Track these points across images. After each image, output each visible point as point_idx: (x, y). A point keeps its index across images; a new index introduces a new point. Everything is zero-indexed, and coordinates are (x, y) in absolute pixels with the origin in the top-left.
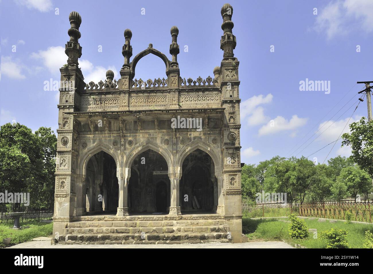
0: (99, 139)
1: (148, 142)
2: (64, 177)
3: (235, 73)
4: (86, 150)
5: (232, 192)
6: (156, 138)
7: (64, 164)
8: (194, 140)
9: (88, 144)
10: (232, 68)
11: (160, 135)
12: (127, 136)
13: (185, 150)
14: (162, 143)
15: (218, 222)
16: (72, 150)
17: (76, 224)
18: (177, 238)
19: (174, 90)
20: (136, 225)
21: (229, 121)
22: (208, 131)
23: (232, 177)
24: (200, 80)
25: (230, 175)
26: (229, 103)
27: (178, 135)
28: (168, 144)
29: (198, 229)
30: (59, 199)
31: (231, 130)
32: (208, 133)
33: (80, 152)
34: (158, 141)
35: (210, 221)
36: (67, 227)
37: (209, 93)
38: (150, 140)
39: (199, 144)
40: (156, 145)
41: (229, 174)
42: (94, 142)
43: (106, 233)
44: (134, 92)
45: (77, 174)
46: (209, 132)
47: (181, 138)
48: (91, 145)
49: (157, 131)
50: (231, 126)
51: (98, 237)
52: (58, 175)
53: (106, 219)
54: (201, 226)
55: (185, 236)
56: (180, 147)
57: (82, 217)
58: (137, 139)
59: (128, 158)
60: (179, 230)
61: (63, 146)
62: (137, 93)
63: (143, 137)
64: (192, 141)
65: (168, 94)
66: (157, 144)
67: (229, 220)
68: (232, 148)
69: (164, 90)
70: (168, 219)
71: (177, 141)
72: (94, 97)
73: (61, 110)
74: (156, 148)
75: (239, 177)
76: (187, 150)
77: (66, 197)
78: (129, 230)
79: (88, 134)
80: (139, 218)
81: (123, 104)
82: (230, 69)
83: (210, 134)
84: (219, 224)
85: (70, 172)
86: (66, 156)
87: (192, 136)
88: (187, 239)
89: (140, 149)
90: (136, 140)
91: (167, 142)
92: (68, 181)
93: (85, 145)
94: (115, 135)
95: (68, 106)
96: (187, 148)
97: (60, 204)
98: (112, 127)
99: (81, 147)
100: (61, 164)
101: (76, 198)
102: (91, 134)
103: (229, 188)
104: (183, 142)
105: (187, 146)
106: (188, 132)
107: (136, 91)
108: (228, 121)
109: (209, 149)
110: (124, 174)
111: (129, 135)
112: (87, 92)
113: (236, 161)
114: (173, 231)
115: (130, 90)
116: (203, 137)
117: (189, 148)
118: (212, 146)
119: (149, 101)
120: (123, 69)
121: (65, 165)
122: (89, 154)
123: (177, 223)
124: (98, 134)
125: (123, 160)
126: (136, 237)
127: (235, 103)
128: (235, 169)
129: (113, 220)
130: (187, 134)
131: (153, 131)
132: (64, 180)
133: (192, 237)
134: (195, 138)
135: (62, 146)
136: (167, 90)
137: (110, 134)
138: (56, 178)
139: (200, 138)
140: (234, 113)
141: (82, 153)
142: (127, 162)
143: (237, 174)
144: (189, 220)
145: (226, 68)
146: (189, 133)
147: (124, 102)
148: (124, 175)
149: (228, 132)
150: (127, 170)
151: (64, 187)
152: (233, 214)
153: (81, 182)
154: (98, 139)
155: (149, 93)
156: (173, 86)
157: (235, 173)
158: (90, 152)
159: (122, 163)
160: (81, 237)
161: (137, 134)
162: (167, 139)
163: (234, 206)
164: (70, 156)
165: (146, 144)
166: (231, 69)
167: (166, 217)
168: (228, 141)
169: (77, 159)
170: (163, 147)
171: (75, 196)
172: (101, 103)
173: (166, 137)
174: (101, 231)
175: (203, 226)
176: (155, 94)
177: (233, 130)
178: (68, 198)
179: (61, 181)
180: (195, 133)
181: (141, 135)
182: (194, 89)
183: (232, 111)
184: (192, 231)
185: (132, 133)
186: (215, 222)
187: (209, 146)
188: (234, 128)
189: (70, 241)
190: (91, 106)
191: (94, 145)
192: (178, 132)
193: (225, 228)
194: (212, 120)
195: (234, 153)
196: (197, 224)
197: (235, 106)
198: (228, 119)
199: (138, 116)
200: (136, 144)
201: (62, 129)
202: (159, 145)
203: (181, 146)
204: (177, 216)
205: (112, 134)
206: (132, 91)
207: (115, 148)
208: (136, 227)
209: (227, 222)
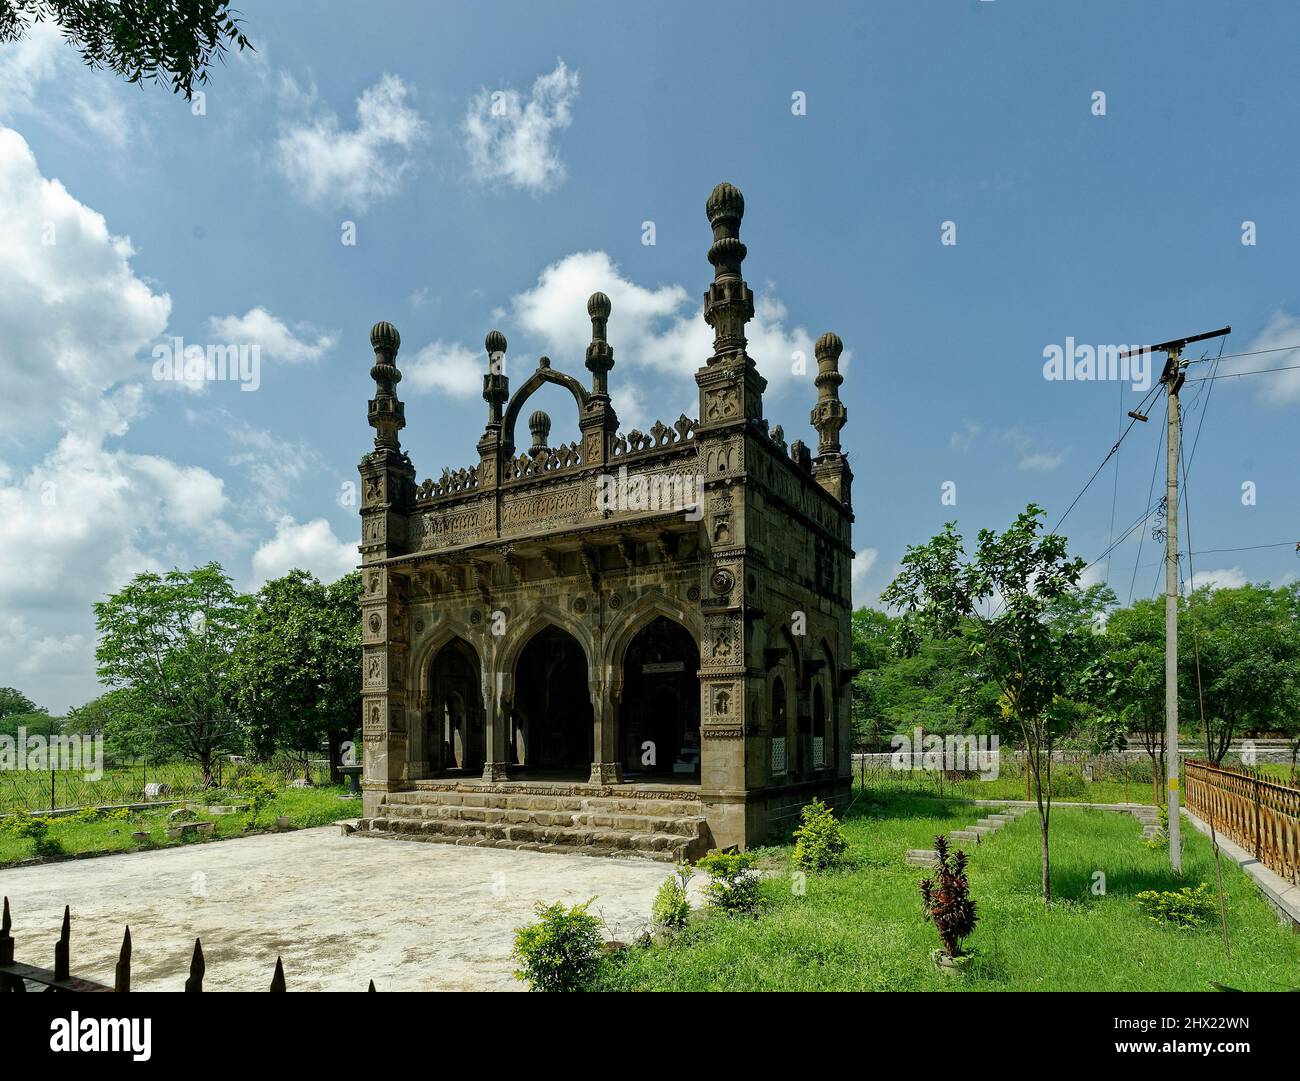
0: (445, 610)
1: (541, 609)
2: (376, 699)
3: (736, 397)
4: (422, 637)
5: (719, 731)
6: (557, 597)
7: (376, 671)
8: (643, 594)
9: (426, 621)
10: (726, 385)
11: (565, 590)
12: (497, 599)
13: (623, 623)
14: (569, 609)
15: (684, 807)
16: (389, 640)
17: (400, 796)
18: (569, 840)
19: (592, 472)
20: (506, 803)
21: (717, 537)
22: (676, 568)
23: (720, 691)
24: (659, 430)
25: (714, 686)
26: (714, 489)
27: (604, 586)
28: (582, 611)
29: (625, 821)
30: (370, 744)
31: (718, 564)
32: (676, 574)
33: (413, 642)
34: (563, 606)
35: (665, 803)
36: (384, 802)
37: (681, 463)
38: (545, 603)
39: (656, 605)
40: (557, 614)
41: (712, 683)
42: (436, 619)
43: (442, 818)
44: (507, 491)
45: (408, 691)
46: (678, 572)
47: (612, 593)
48: (433, 625)
49: (557, 580)
50: (720, 552)
51: (422, 827)
52: (367, 696)
53: (460, 788)
54: (642, 814)
55: (586, 837)
56: (610, 616)
57: (417, 782)
58: (518, 603)
59: (501, 651)
60: (583, 822)
61: (373, 634)
62: (515, 493)
63: (530, 598)
64: (639, 598)
65: (581, 483)
66: (559, 613)
67: (711, 804)
68: (720, 614)
69: (572, 476)
70: (583, 793)
71: (603, 602)
72: (433, 515)
73: (367, 556)
74: (559, 622)
75: (738, 691)
76: (628, 623)
77: (381, 740)
78: (484, 814)
79: (423, 602)
80: (522, 788)
81: (488, 525)
82: (719, 390)
83: (680, 577)
84: (686, 813)
85: (384, 689)
86: (378, 654)
87: (638, 585)
88: (591, 844)
89: (525, 626)
90: (516, 606)
91: (580, 605)
92: (383, 707)
93: (420, 626)
94: (474, 599)
95: (375, 547)
96: (628, 618)
97: (373, 753)
98: (468, 581)
99: (414, 632)
100: (371, 672)
101: (407, 742)
102: (428, 601)
103: (712, 720)
104: (617, 602)
105: (625, 611)
106: (626, 575)
107: (512, 488)
108: (711, 539)
109: (681, 616)
110: (493, 687)
111: (500, 595)
112: (418, 506)
113: (730, 647)
114: (570, 824)
115: (500, 488)
116: (664, 586)
117: (633, 617)
118: (688, 608)
119: (541, 507)
120: (485, 437)
121: (378, 674)
122: (430, 645)
123: (590, 804)
124: (442, 599)
125: (492, 655)
126: (489, 830)
127: (730, 486)
128: (728, 670)
129: (473, 792)
130: (626, 581)
131: (548, 581)
132: (377, 706)
133: (601, 841)
134: (645, 589)
135: (371, 633)
136: (577, 475)
137: (464, 596)
138: (364, 700)
139: (659, 589)
140: (727, 515)
141: (416, 644)
142: (498, 660)
143: (732, 682)
144: (629, 797)
145: (710, 389)
146: (630, 578)
147: (488, 518)
148: (494, 691)
149: (711, 572)
150: (500, 676)
151: (378, 719)
152: (722, 788)
153: (418, 707)
154: (443, 610)
155: (541, 488)
156: (591, 461)
157: (729, 682)
158: (432, 639)
159: (489, 661)
160: (393, 824)
161: (518, 593)
162: (580, 599)
163: (724, 769)
164: (385, 654)
165: (538, 614)
166: (724, 389)
167: (577, 789)
168: (712, 595)
169: (406, 658)
170: (573, 619)
171: (405, 737)
172: (446, 527)
173: (580, 594)
174: (435, 814)
175: (646, 814)
176: (552, 489)
177: (724, 563)
178: (385, 742)
179: (372, 707)
180: (643, 577)
181: (525, 595)
182: (643, 460)
183: (722, 510)
184: (612, 826)
185: (507, 591)
186: (677, 807)
187: (680, 608)
188: (728, 558)
189: (377, 830)
190: (428, 537)
191: (437, 624)
192: (605, 578)
193: (689, 825)
194: (687, 538)
195: (727, 625)
196: (634, 809)
197: (732, 494)
198: (710, 533)
199: (505, 553)
200: (516, 616)
201: (370, 598)
202: (563, 613)
203: (614, 613)
204: (601, 787)
205: (468, 596)
206: (504, 491)
207: (475, 628)
208: (505, 808)
209: (705, 808)
